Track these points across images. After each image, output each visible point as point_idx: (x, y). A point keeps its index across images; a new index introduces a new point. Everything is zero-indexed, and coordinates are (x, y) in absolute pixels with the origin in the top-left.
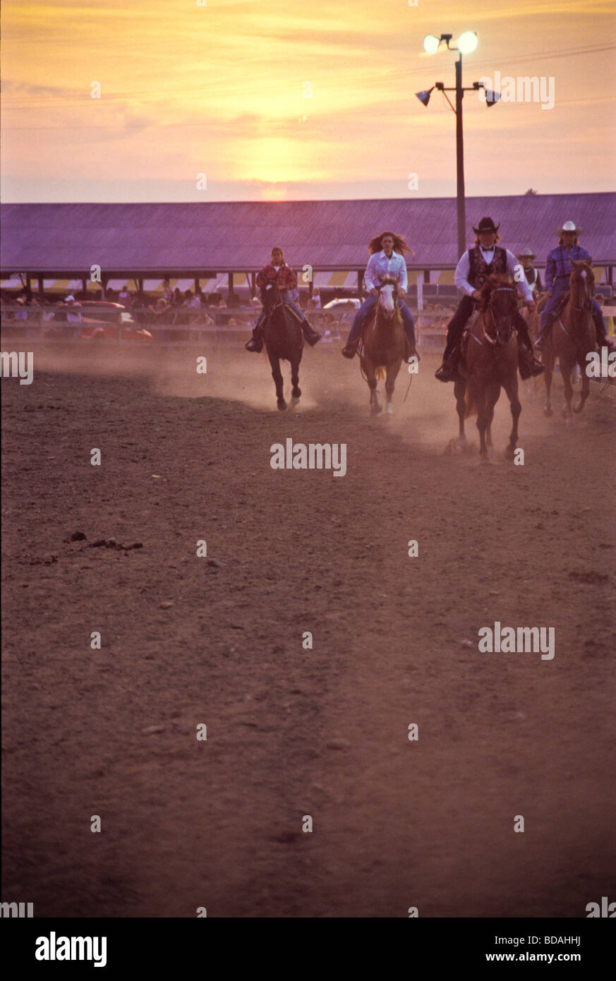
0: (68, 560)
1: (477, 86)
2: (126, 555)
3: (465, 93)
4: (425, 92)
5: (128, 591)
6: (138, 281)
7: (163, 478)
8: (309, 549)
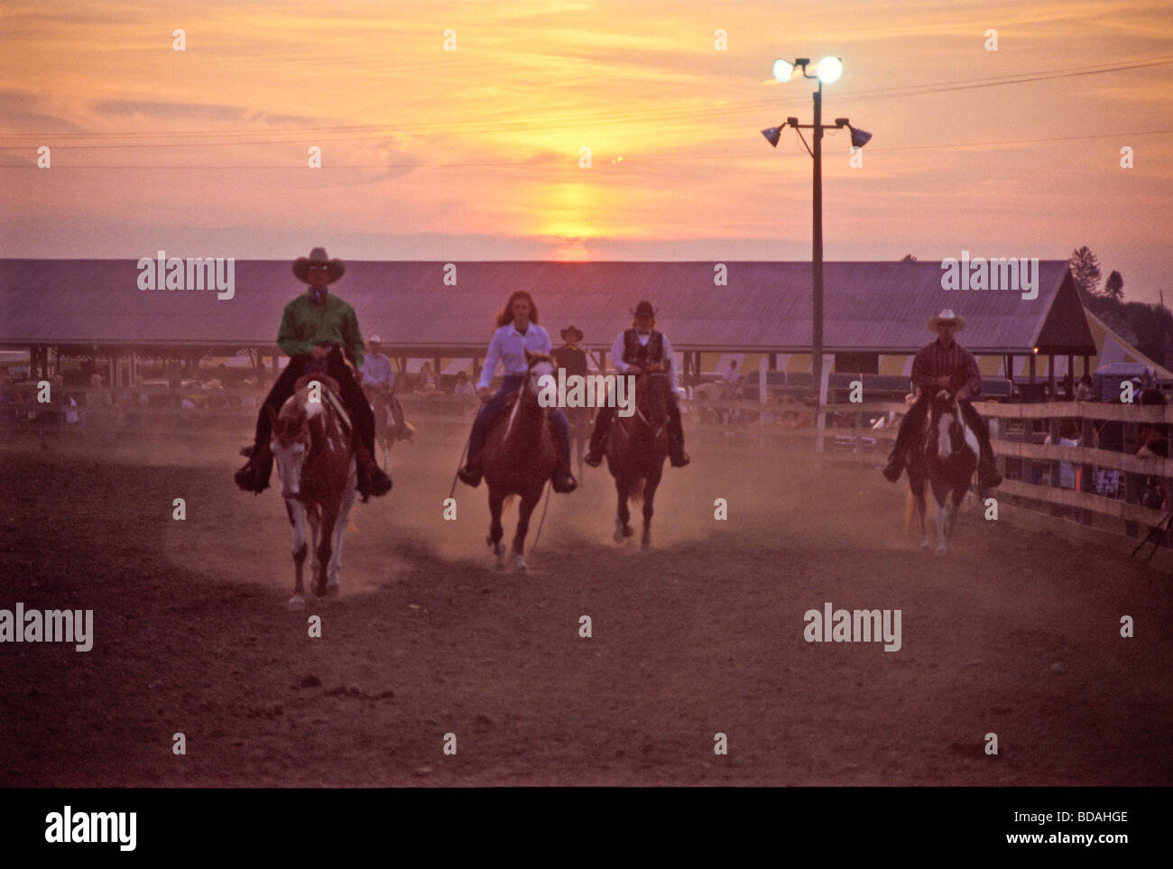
0: (294, 712)
1: (841, 123)
2: (372, 706)
3: (826, 131)
4: (774, 129)
5: (373, 754)
6: (399, 360)
7: (423, 609)
8: (611, 704)
